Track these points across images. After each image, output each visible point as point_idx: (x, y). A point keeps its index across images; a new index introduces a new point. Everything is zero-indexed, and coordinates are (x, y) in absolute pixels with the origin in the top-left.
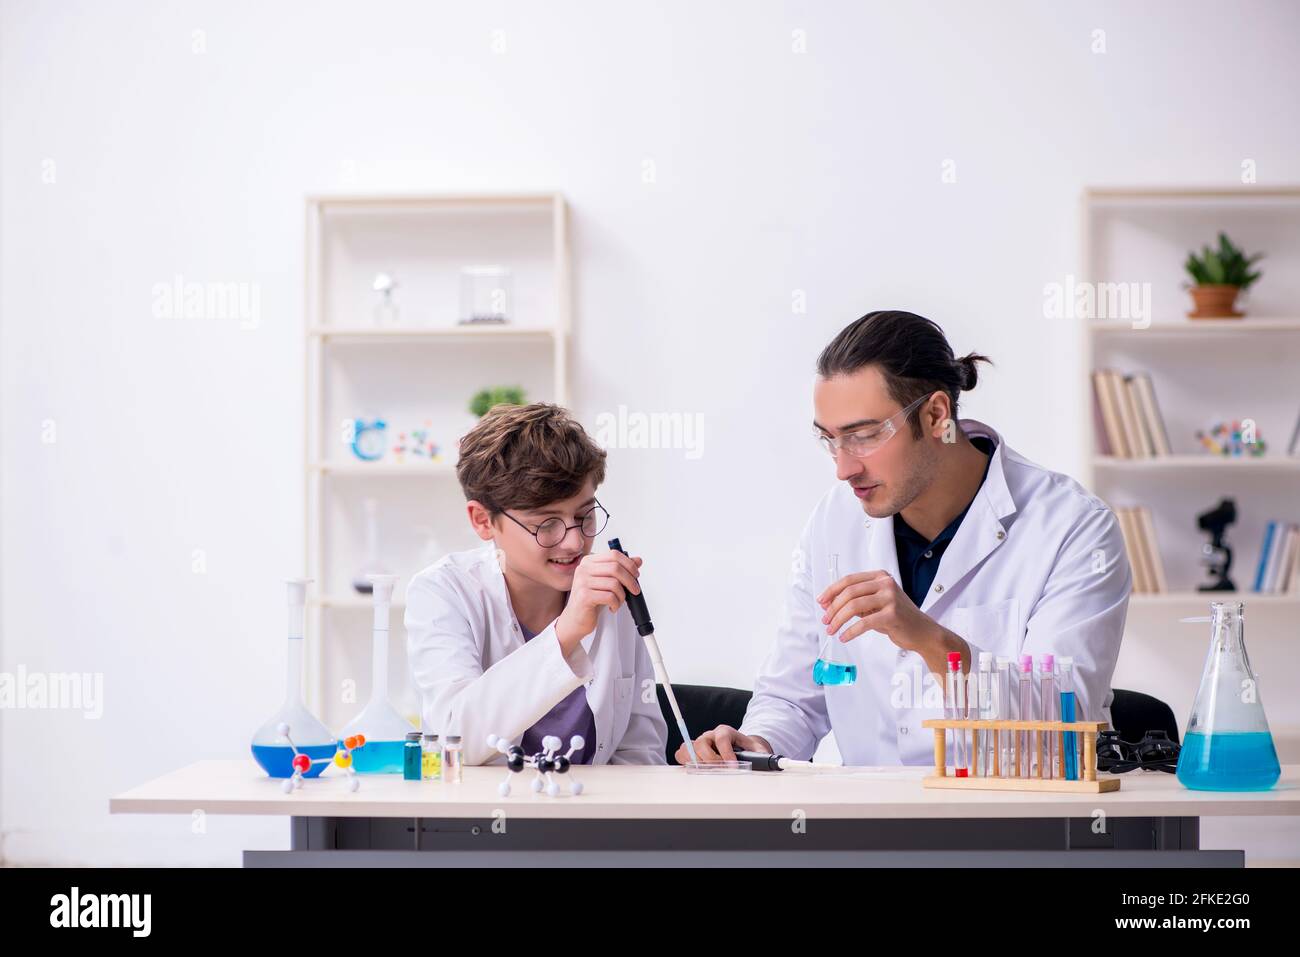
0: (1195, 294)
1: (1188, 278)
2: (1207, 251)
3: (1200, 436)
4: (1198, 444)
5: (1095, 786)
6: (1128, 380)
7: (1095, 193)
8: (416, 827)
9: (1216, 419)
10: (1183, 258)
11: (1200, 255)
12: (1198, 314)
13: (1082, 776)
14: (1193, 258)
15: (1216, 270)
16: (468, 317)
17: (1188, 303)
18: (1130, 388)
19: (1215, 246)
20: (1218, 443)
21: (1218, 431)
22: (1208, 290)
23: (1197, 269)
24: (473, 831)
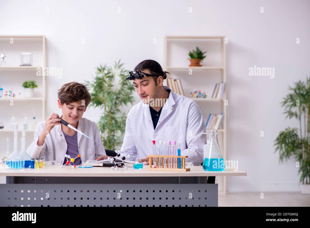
0: (191, 61)
1: (189, 57)
2: (194, 51)
3: (191, 93)
4: (191, 95)
5: (185, 170)
6: (175, 80)
7: (168, 37)
8: (36, 179)
9: (195, 90)
10: (188, 52)
11: (192, 52)
12: (191, 66)
13: (182, 168)
14: (190, 52)
15: (196, 55)
16: (22, 64)
17: (189, 63)
18: (176, 82)
19: (196, 50)
20: (196, 95)
21: (195, 92)
22: (193, 60)
23: (191, 55)
24: (46, 180)
